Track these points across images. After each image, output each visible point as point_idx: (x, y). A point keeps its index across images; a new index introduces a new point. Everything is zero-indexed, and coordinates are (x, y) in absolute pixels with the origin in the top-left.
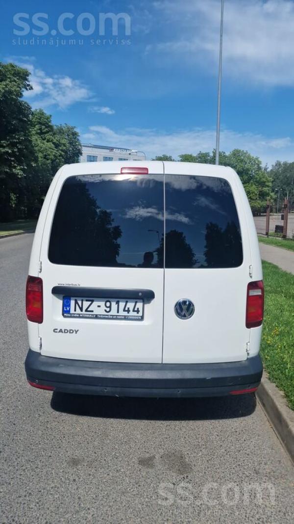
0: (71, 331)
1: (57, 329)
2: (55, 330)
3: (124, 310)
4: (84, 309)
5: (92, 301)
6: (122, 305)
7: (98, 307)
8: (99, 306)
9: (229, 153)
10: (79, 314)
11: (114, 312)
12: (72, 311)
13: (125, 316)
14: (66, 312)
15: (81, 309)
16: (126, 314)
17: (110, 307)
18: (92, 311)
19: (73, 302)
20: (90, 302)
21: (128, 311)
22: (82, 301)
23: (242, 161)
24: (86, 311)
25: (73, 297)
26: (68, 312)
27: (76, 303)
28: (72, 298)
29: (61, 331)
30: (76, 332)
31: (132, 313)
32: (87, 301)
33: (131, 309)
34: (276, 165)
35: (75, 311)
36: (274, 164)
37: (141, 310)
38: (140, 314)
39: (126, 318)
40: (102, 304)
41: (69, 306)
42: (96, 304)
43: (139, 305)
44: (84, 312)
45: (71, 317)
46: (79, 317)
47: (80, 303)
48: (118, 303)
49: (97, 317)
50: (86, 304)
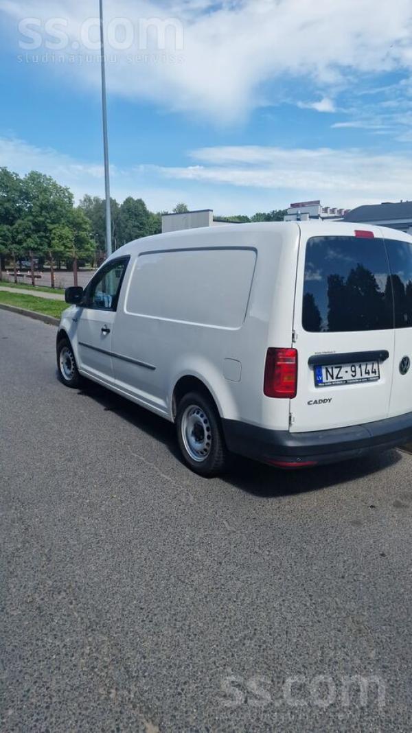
0: (324, 401)
1: (311, 401)
2: (309, 403)
3: (366, 373)
4: (335, 376)
5: (341, 367)
6: (363, 367)
7: (345, 372)
8: (347, 372)
9: (24, 177)
10: (331, 382)
11: (358, 376)
12: (324, 380)
13: (367, 378)
14: (318, 383)
15: (332, 377)
16: (367, 376)
17: (355, 371)
18: (341, 378)
19: (324, 371)
20: (339, 369)
21: (369, 373)
22: (332, 368)
23: (45, 190)
24: (337, 378)
25: (324, 365)
26: (321, 381)
27: (327, 371)
28: (323, 367)
29: (316, 402)
30: (330, 401)
31: (372, 375)
32: (336, 367)
33: (370, 371)
34: (85, 200)
35: (327, 379)
36: (83, 199)
37: (377, 371)
38: (377, 375)
39: (368, 380)
40: (348, 369)
41: (321, 375)
42: (344, 369)
43: (376, 366)
44: (335, 380)
45: (325, 386)
46: (332, 384)
47: (330, 370)
48: (360, 366)
49: (346, 382)
50: (336, 371)
